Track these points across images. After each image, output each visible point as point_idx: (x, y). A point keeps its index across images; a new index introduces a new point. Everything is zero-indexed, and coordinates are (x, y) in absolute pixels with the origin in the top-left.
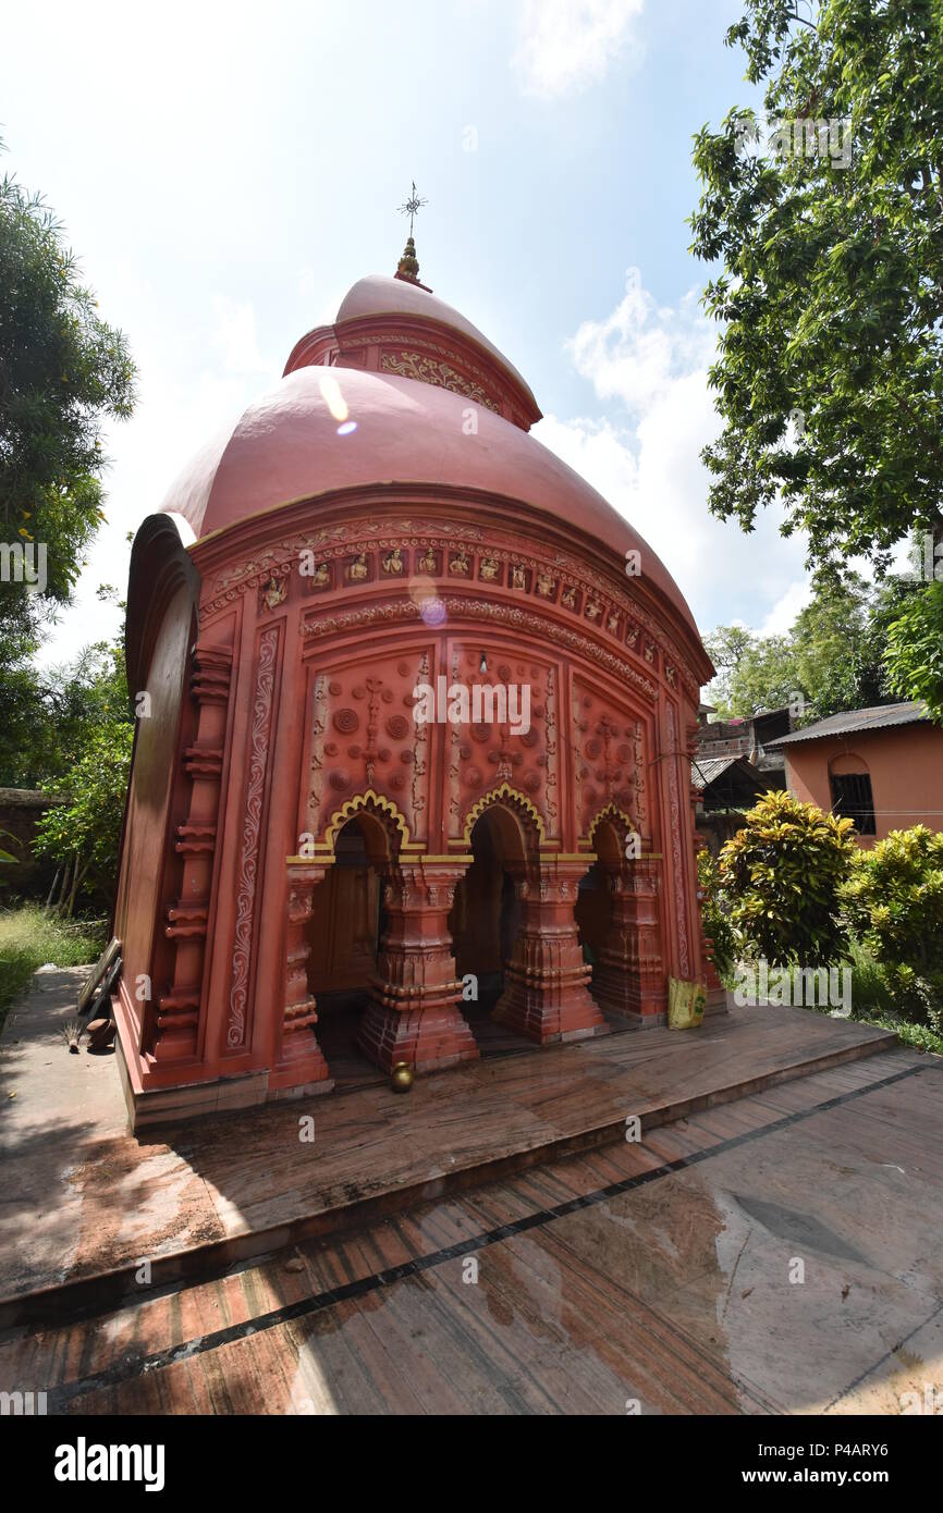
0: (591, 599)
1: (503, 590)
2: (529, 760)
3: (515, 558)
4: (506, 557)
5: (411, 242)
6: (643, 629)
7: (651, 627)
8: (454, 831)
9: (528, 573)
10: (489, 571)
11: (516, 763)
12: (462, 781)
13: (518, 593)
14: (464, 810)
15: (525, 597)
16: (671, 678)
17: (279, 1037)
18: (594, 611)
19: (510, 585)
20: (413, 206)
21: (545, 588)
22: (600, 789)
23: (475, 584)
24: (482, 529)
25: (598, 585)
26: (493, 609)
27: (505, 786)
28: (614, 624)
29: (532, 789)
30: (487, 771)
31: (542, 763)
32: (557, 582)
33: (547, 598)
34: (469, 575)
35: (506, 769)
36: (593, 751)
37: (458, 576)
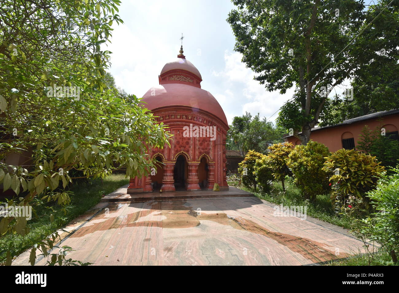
0: (199, 118)
1: (181, 119)
2: (187, 147)
3: (183, 114)
4: (181, 114)
5: (182, 46)
6: (212, 122)
7: (214, 121)
8: (172, 158)
9: (186, 116)
10: (179, 117)
11: (185, 147)
12: (174, 150)
13: (184, 120)
14: (174, 155)
15: (186, 120)
16: (219, 130)
17: (145, 185)
18: (200, 120)
19: (183, 118)
20: (182, 38)
21: (190, 118)
22: (202, 151)
23: (176, 120)
24: (176, 111)
25: (200, 116)
26: (179, 123)
27: (182, 151)
28: (205, 122)
29: (188, 151)
30: (179, 149)
31: (190, 147)
32: (192, 116)
33: (190, 119)
34: (175, 118)
35: (182, 148)
36: (201, 144)
37: (173, 118)
